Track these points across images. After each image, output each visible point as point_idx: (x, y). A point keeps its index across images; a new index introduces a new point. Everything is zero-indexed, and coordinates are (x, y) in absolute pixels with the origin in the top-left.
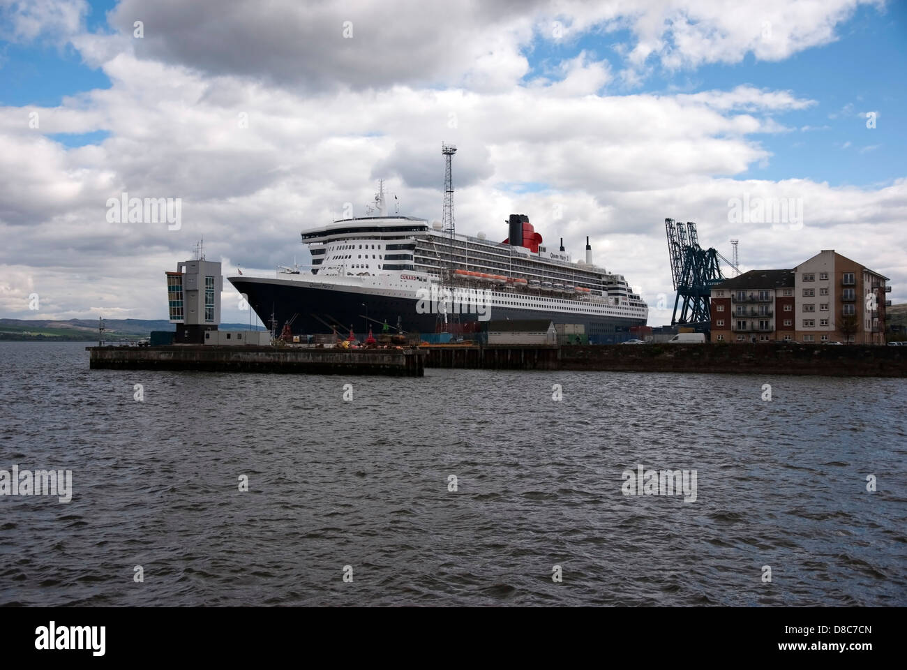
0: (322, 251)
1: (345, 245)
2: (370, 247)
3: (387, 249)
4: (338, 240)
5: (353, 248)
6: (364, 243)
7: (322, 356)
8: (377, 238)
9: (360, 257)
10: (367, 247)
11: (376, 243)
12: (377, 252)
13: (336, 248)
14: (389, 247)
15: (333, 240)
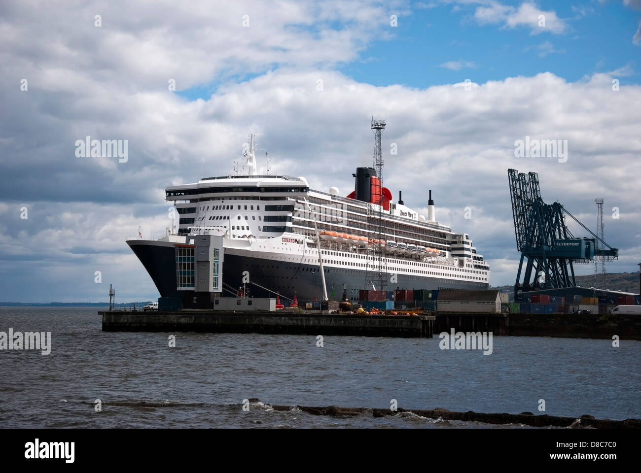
0: (192, 210)
1: (222, 205)
2: (249, 208)
3: (266, 210)
4: (213, 199)
5: (232, 208)
6: (243, 203)
7: (344, 321)
8: (254, 198)
9: (239, 218)
10: (246, 208)
11: (255, 203)
12: (256, 213)
13: (211, 208)
14: (268, 208)
15: (208, 199)
